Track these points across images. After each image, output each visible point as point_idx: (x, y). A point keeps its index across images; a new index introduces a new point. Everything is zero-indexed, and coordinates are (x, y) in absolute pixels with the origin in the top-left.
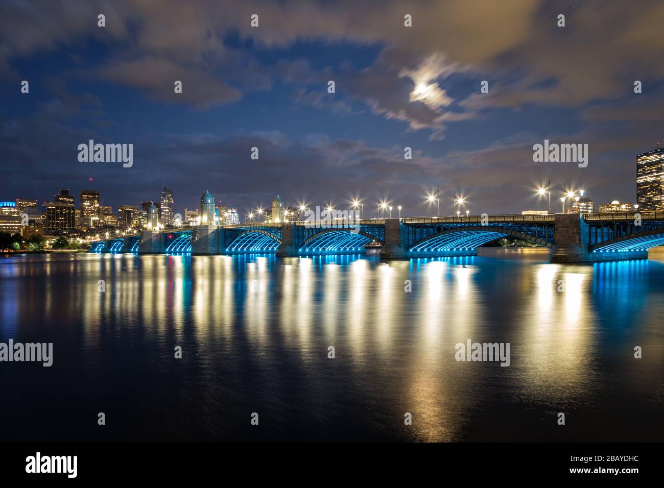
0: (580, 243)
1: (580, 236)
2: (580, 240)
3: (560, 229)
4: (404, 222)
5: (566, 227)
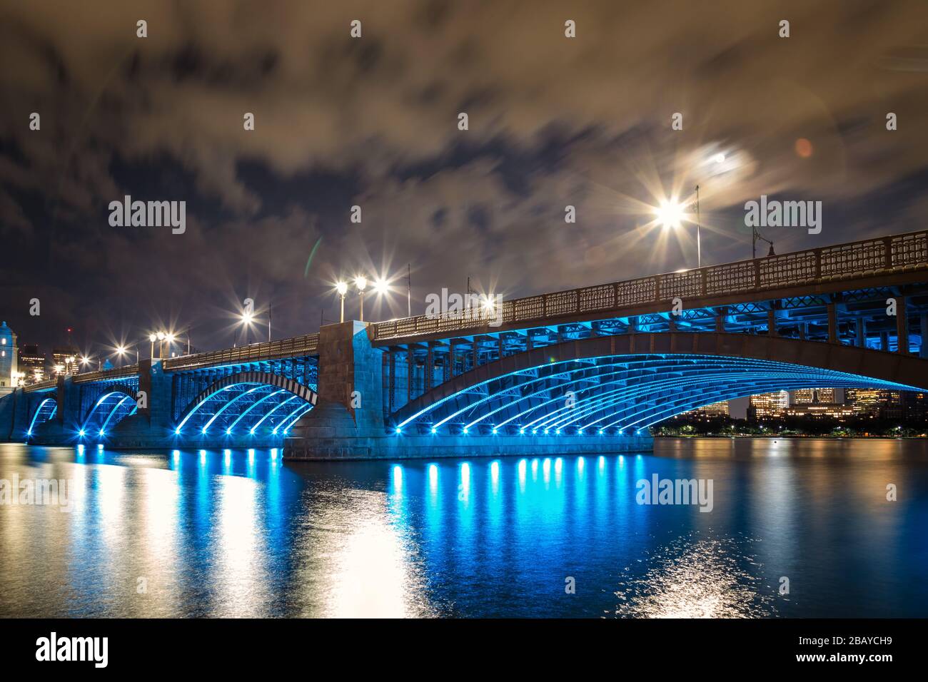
1: (353, 387)
3: (326, 368)
4: (164, 367)
5: (334, 361)
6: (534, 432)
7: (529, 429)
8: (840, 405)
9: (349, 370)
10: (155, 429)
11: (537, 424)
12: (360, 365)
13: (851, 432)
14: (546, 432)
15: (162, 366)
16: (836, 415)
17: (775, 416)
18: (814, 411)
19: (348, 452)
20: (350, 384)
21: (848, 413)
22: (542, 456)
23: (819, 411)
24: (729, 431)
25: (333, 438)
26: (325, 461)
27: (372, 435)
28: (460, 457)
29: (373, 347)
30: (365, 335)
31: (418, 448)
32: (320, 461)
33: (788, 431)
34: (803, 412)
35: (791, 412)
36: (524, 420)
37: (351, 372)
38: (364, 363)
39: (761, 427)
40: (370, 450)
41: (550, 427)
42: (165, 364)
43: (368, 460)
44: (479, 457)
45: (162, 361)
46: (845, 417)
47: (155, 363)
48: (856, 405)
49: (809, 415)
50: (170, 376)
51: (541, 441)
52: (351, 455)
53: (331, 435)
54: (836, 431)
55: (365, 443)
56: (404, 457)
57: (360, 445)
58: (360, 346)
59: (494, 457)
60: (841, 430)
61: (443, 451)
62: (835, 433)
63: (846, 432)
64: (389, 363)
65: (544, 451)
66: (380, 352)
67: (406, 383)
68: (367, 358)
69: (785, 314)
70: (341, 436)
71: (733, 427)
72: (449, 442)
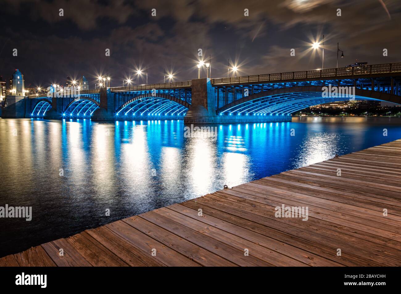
0: (207, 106)
1: (207, 100)
2: (207, 103)
3: (195, 94)
4: (111, 91)
5: (198, 91)
6: (258, 115)
7: (257, 114)
8: (343, 103)
9: (205, 94)
10: (109, 113)
11: (259, 112)
12: (209, 93)
13: (347, 114)
14: (261, 115)
15: (111, 90)
16: (341, 107)
17: (317, 108)
18: (332, 106)
19: (207, 121)
20: (206, 99)
21: (346, 106)
22: (260, 123)
23: (334, 106)
24: (299, 114)
25: (202, 116)
26: (200, 124)
27: (213, 116)
28: (237, 123)
29: (213, 87)
30: (210, 83)
31: (225, 120)
32: (199, 124)
33: (322, 114)
34: (328, 106)
35: (323, 106)
36: (256, 111)
37: (206, 95)
38: (210, 92)
39: (312, 112)
40: (212, 121)
41: (263, 113)
42: (111, 89)
43: (212, 124)
44: (242, 123)
45: (110, 88)
46: (345, 108)
47: (108, 89)
48: (349, 103)
49: (331, 108)
50: (113, 94)
51: (259, 118)
52: (208, 122)
53: (201, 116)
54: (341, 114)
55: (211, 118)
56: (222, 123)
57: (210, 119)
58: (209, 86)
59: (247, 123)
60: (343, 113)
61: (232, 121)
62: (341, 115)
63: (346, 114)
64: (217, 92)
65: (260, 121)
66: (214, 88)
67: (222, 99)
68: (211, 90)
69: (358, 82)
70: (204, 116)
71: (301, 112)
72: (233, 118)
